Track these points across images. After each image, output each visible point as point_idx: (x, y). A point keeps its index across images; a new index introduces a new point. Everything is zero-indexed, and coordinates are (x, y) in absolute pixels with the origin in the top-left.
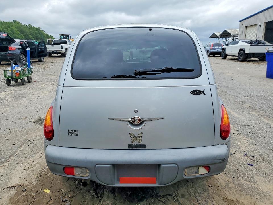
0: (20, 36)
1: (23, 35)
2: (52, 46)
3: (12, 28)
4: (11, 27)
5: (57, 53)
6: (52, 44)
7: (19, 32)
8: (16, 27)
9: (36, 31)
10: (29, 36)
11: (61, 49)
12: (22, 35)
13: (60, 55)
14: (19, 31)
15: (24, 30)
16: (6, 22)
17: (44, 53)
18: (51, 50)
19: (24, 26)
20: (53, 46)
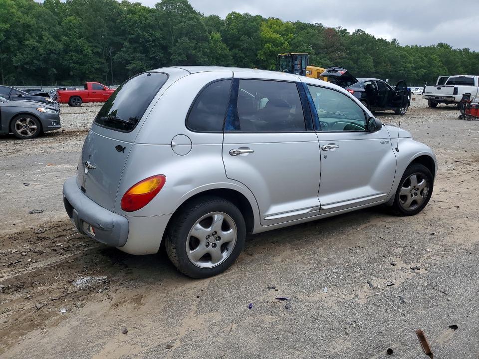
0: (441, 70)
1: (447, 68)
2: (438, 89)
3: (432, 57)
4: (429, 55)
5: (447, 102)
6: (437, 85)
7: (441, 63)
8: (438, 55)
9: (474, 60)
10: (457, 70)
11: (454, 94)
12: (445, 68)
13: (452, 105)
14: (442, 61)
15: (452, 58)
16: (425, 48)
17: (401, 101)
18: (435, 96)
19: (455, 51)
20: (440, 89)
